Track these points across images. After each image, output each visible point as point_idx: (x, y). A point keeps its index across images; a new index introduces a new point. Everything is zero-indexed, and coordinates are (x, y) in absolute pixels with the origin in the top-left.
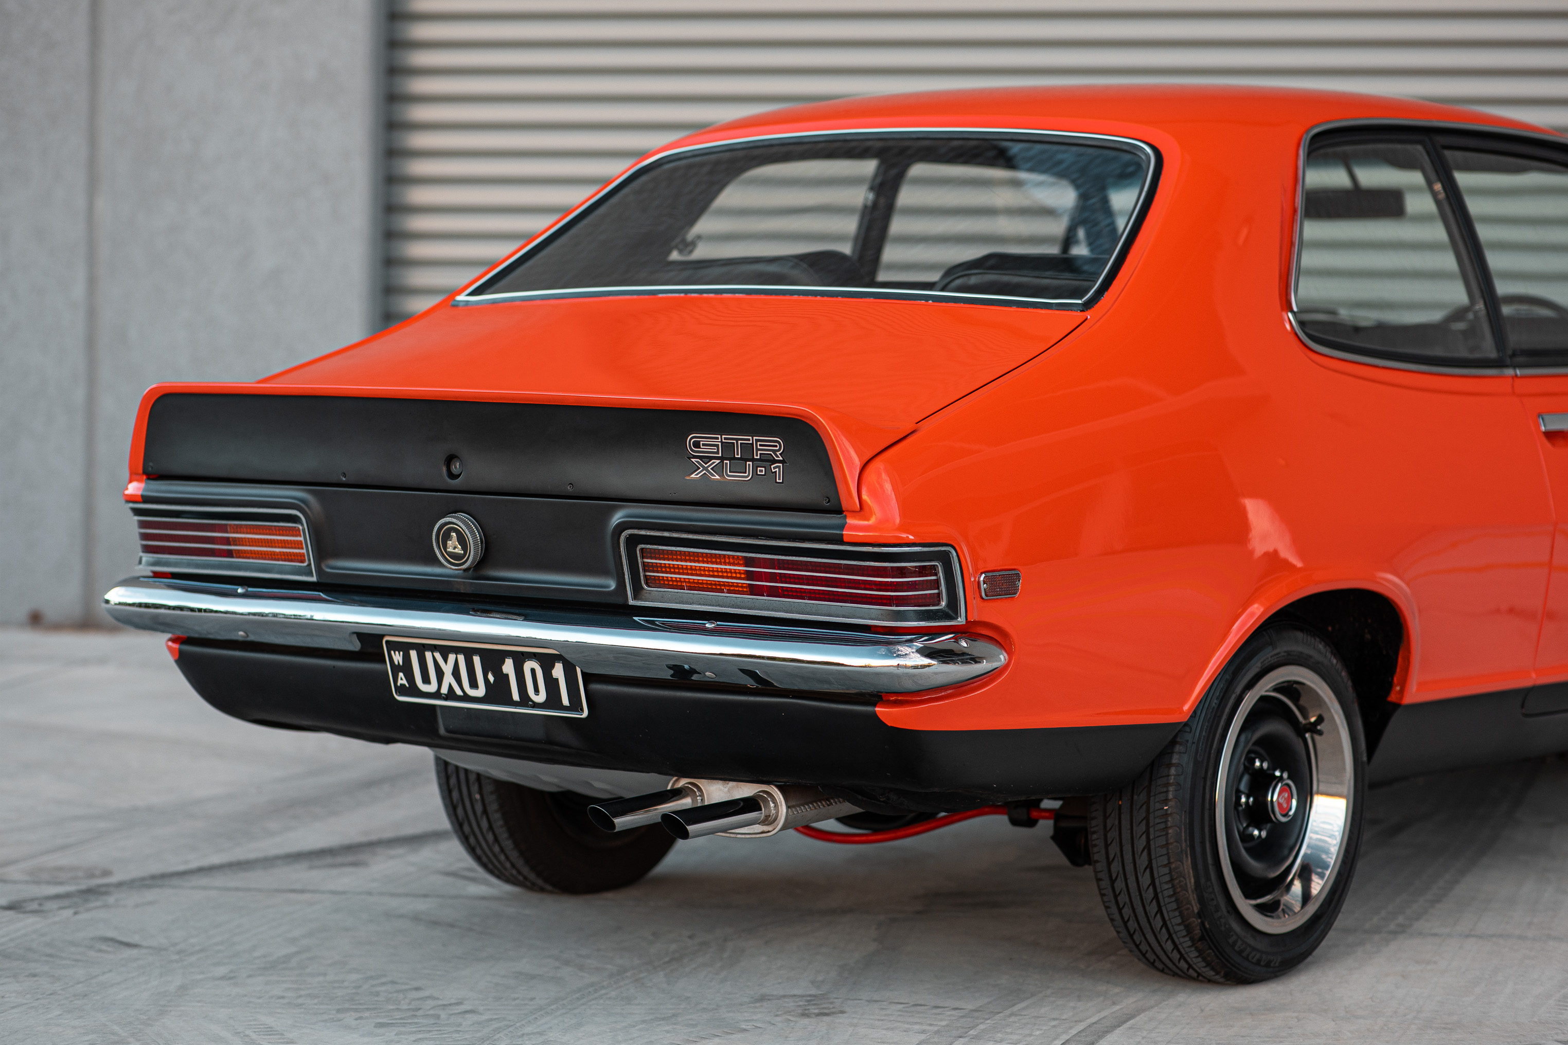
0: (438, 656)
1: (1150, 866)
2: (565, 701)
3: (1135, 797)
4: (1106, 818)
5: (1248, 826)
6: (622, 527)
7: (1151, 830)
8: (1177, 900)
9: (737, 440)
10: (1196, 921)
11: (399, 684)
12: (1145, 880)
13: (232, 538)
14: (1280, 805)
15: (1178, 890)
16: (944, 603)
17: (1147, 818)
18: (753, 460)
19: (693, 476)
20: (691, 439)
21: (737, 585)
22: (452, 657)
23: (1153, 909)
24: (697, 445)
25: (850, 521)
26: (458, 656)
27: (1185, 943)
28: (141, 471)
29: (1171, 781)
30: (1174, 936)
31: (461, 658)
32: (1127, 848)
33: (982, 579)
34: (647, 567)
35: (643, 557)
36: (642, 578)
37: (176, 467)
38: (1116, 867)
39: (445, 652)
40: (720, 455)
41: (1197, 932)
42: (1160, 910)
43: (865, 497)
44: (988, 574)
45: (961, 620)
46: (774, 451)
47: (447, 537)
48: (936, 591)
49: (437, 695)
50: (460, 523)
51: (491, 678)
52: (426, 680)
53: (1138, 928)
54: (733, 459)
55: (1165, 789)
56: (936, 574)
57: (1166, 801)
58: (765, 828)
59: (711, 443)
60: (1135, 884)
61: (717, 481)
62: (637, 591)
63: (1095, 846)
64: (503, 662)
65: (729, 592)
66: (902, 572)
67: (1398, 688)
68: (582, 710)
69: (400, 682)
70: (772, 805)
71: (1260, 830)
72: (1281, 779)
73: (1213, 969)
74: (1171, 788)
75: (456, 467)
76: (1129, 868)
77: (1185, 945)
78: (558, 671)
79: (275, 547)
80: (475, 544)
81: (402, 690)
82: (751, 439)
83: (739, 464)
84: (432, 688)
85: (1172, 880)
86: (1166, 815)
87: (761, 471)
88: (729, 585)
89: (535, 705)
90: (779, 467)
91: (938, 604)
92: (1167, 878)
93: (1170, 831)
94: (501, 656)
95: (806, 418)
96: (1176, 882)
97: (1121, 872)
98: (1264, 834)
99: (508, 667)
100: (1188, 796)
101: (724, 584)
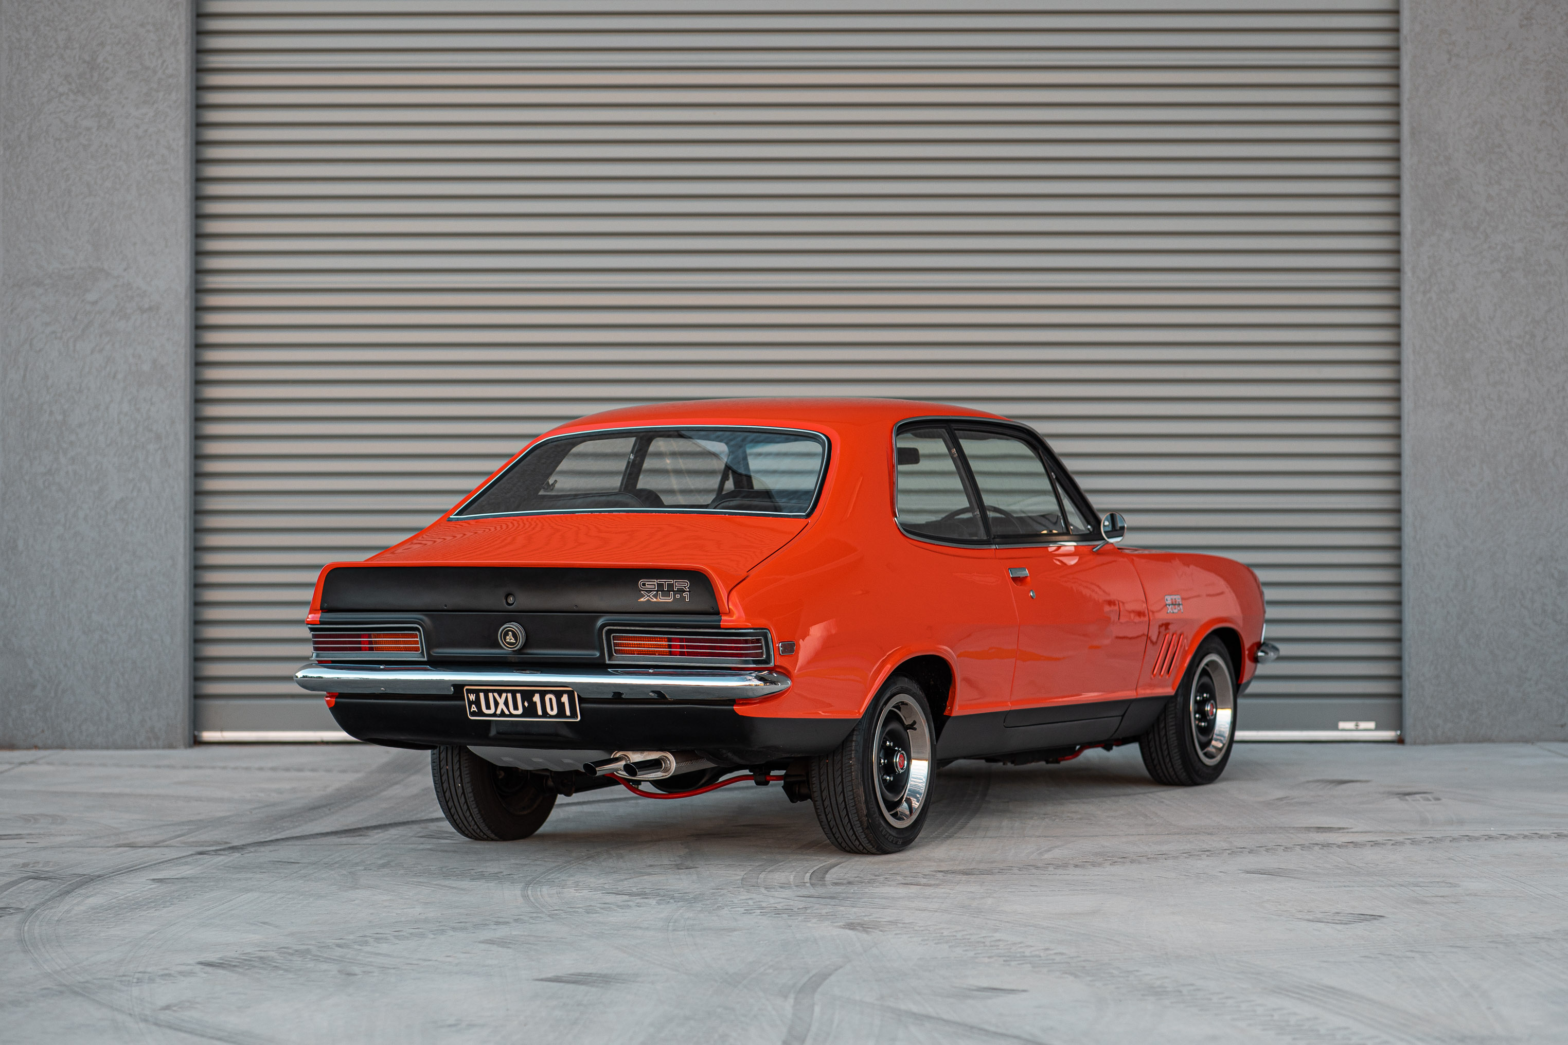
0: (496, 695)
1: (843, 792)
2: (568, 713)
3: (835, 758)
4: (820, 769)
5: (884, 775)
6: (603, 626)
7: (844, 773)
8: (856, 808)
9: (665, 582)
10: (865, 819)
11: (472, 711)
12: (840, 799)
13: (374, 641)
14: (900, 763)
15: (857, 803)
16: (764, 656)
17: (841, 768)
18: (674, 591)
19: (642, 600)
20: (641, 582)
21: (664, 651)
22: (504, 695)
23: (844, 813)
24: (644, 585)
25: (724, 618)
26: (508, 694)
27: (859, 830)
28: (319, 608)
29: (853, 749)
30: (854, 827)
31: (510, 695)
32: (831, 784)
33: (780, 645)
34: (616, 645)
35: (614, 640)
36: (613, 650)
37: (341, 605)
38: (825, 793)
39: (500, 693)
40: (656, 589)
41: (865, 824)
42: (847, 814)
43: (730, 607)
44: (783, 643)
45: (772, 665)
46: (685, 587)
47: (506, 634)
48: (761, 651)
49: (494, 715)
50: (514, 627)
51: (526, 704)
52: (488, 707)
53: (835, 825)
54: (663, 591)
55: (850, 753)
56: (761, 643)
57: (851, 759)
58: (664, 774)
59: (652, 584)
60: (835, 802)
61: (655, 602)
62: (610, 656)
63: (814, 784)
64: (534, 696)
65: (659, 655)
66: (746, 642)
67: (949, 708)
68: (577, 717)
69: (472, 709)
70: (668, 762)
71: (890, 777)
72: (899, 751)
73: (872, 844)
74: (853, 752)
75: (510, 600)
76: (832, 793)
77: (859, 832)
78: (565, 699)
79: (401, 644)
80: (522, 637)
81: (473, 714)
82: (672, 581)
83: (666, 594)
84: (492, 711)
85: (854, 798)
86: (851, 765)
87: (678, 596)
88: (659, 651)
89: (551, 717)
90: (687, 594)
91: (762, 657)
92: (852, 797)
93: (853, 773)
94: (533, 693)
95: (702, 570)
96: (856, 799)
97: (828, 796)
98: (892, 779)
99: (537, 698)
100: (861, 756)
101: (657, 651)
